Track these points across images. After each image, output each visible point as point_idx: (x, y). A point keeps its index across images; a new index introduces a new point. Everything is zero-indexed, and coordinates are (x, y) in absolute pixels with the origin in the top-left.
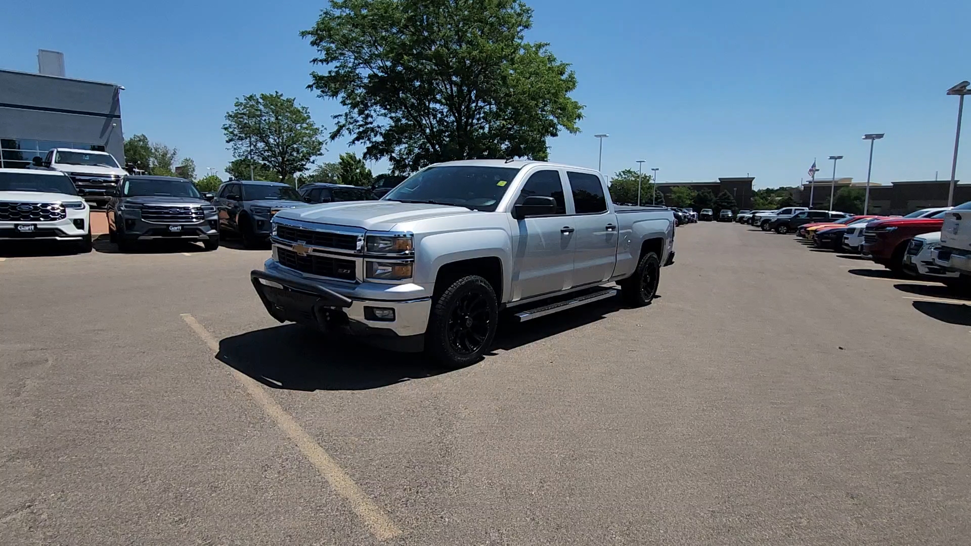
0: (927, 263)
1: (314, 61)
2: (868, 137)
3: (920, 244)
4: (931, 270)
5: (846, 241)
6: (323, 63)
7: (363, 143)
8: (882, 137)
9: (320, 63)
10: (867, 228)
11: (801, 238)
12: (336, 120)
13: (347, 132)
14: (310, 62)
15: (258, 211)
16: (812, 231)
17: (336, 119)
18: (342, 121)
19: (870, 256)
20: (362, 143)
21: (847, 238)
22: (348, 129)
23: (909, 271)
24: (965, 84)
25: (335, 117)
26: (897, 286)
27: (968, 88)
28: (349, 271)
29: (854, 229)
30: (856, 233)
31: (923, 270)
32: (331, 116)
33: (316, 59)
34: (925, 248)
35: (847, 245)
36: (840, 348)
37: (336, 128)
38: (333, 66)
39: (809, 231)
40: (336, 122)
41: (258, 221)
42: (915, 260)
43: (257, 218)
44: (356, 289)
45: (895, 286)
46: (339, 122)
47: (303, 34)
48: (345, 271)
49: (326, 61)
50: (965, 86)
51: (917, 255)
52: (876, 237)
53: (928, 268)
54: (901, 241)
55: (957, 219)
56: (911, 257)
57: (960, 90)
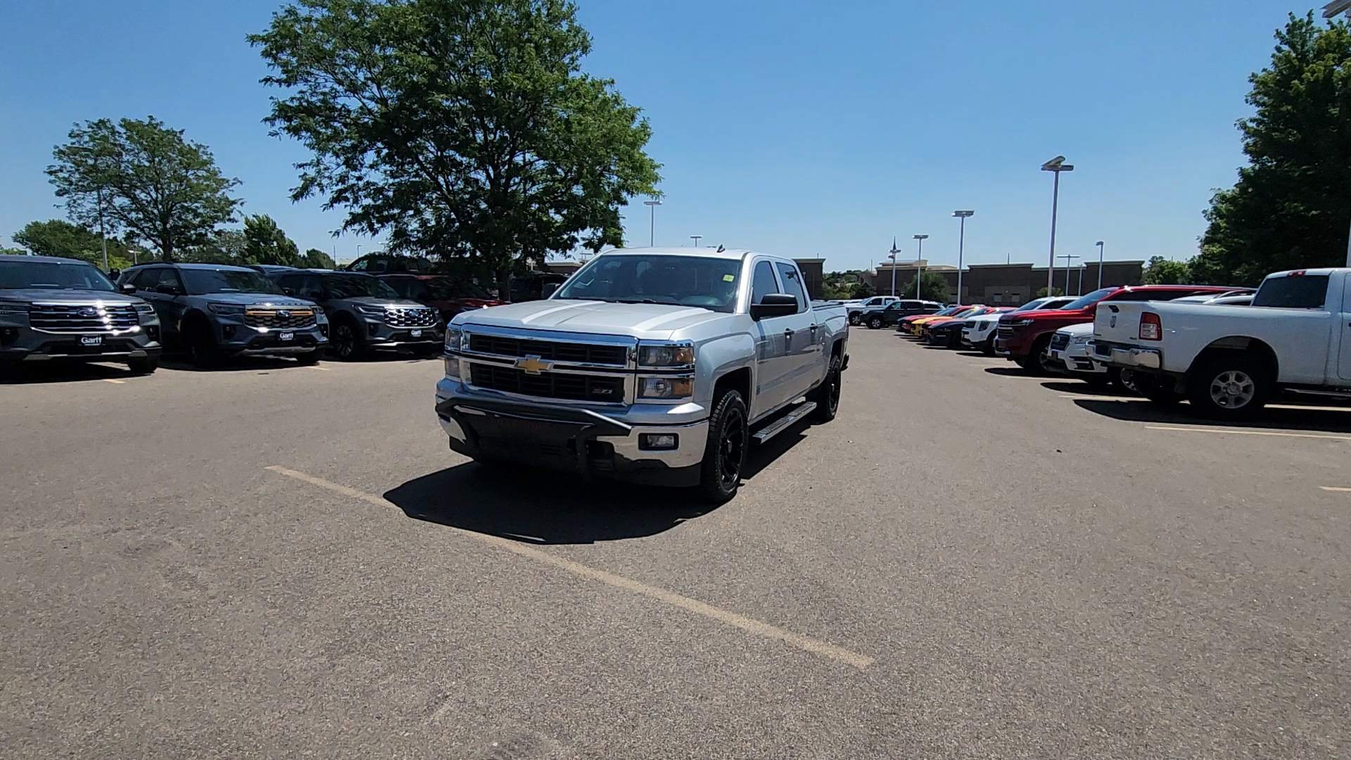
0: (1076, 358)
1: (266, 80)
2: (958, 214)
3: (1066, 338)
4: (1080, 366)
5: (966, 337)
6: (280, 85)
7: (349, 207)
8: (972, 215)
9: (276, 85)
10: (1001, 321)
11: (903, 334)
12: (301, 171)
13: (318, 189)
14: (260, 82)
15: (222, 310)
16: (919, 325)
17: (302, 169)
18: (311, 172)
19: (1008, 353)
20: (346, 206)
21: (967, 333)
22: (319, 185)
23: (1057, 368)
24: (1058, 159)
25: (301, 166)
26: (1044, 385)
27: (1062, 164)
28: (610, 392)
29: (974, 323)
30: (977, 326)
31: (1071, 366)
32: (294, 164)
33: (271, 78)
34: (1072, 342)
35: (968, 341)
36: (1058, 451)
37: (301, 183)
38: (294, 90)
39: (915, 325)
40: (302, 174)
41: (225, 326)
42: (1061, 355)
43: (223, 321)
44: (629, 413)
45: (1043, 384)
46: (305, 174)
47: (253, 39)
48: (604, 391)
49: (288, 83)
50: (1060, 162)
51: (1063, 349)
52: (1013, 331)
53: (1078, 364)
54: (1037, 335)
55: (1114, 311)
56: (1057, 353)
57: (1056, 166)
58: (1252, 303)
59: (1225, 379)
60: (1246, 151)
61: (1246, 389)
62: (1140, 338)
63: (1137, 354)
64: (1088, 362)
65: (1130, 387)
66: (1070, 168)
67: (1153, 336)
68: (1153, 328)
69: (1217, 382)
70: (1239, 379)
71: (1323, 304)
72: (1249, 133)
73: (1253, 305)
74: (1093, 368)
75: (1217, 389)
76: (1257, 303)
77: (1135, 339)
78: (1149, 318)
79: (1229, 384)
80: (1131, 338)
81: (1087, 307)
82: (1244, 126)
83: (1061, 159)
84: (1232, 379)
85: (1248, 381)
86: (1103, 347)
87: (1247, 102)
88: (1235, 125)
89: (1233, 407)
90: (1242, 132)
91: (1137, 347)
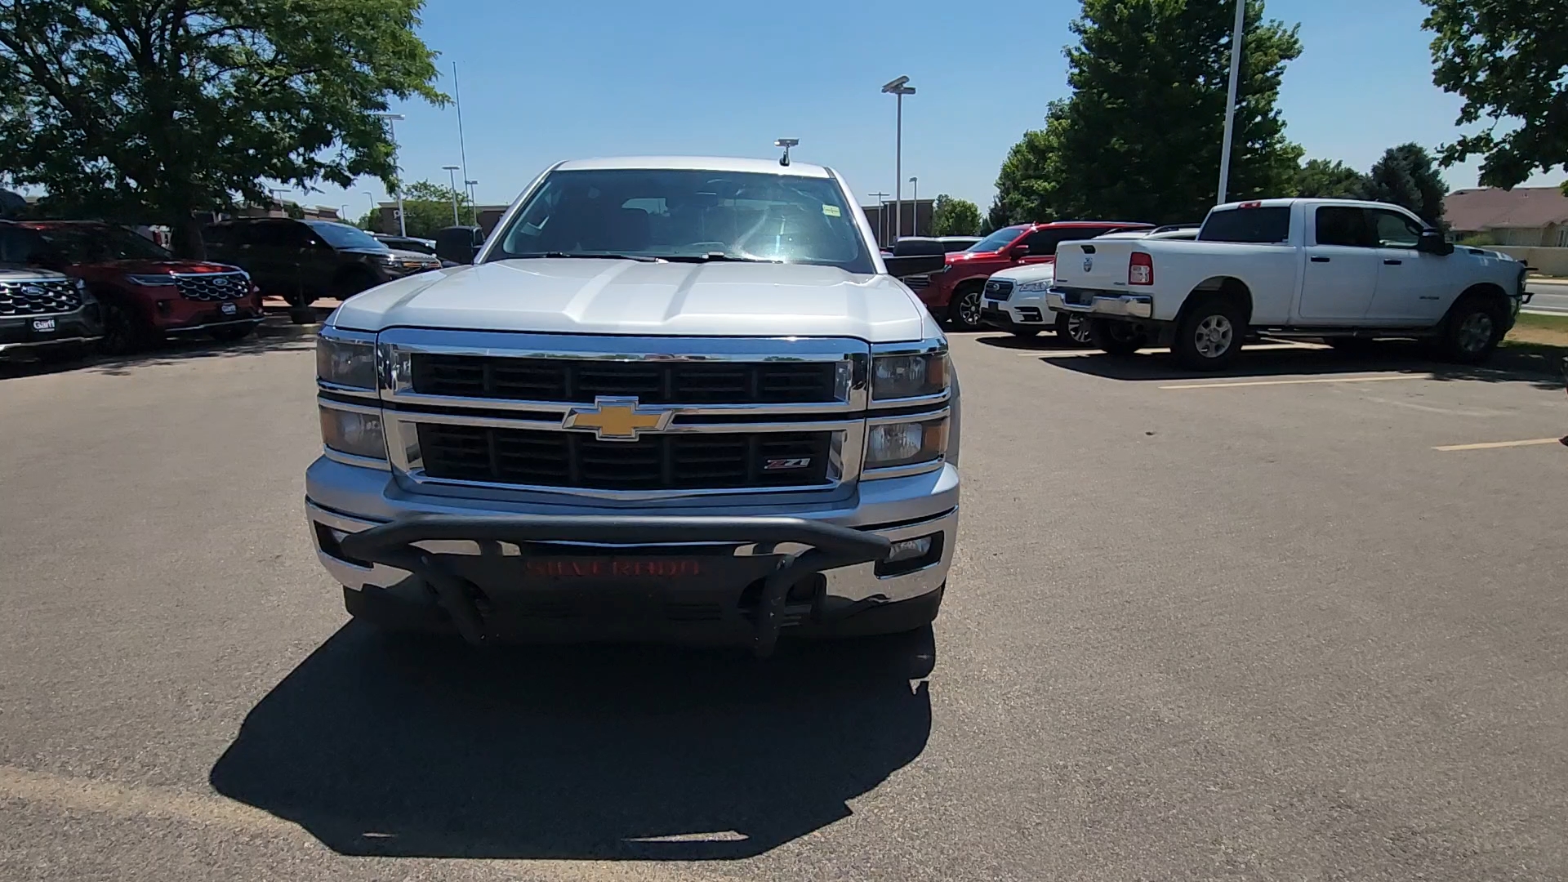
0: (1022, 309)
2: (783, 142)
3: (1007, 288)
4: (1027, 318)
8: (797, 144)
23: (997, 320)
24: (904, 80)
27: (905, 85)
28: (804, 462)
31: (1017, 318)
34: (1016, 289)
36: (1149, 434)
42: (1002, 306)
44: (859, 505)
48: (791, 463)
50: (904, 82)
51: (1006, 300)
52: (929, 280)
53: (1024, 315)
54: (956, 283)
55: (1086, 252)
56: (997, 303)
57: (899, 88)
58: (1197, 237)
59: (1207, 325)
60: (1070, 82)
61: (1224, 335)
62: (1130, 283)
63: (1128, 301)
64: (1036, 313)
65: (1077, 338)
66: (912, 91)
67: (1144, 281)
68: (1144, 269)
69: (1202, 330)
70: (1219, 324)
71: (1287, 238)
72: (1075, 62)
73: (1200, 239)
74: (1041, 320)
75: (1200, 336)
76: (1203, 237)
77: (1124, 284)
78: (1140, 259)
79: (1210, 331)
80: (1116, 283)
81: (1001, 249)
82: (1069, 54)
83: (905, 79)
84: (1214, 325)
85: (1226, 326)
86: (1073, 295)
87: (1071, 30)
88: (1062, 51)
89: (1214, 356)
90: (1068, 59)
91: (1127, 293)
